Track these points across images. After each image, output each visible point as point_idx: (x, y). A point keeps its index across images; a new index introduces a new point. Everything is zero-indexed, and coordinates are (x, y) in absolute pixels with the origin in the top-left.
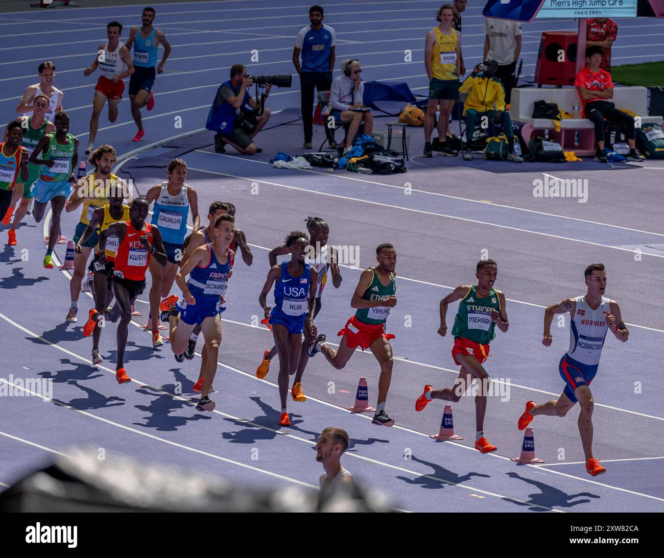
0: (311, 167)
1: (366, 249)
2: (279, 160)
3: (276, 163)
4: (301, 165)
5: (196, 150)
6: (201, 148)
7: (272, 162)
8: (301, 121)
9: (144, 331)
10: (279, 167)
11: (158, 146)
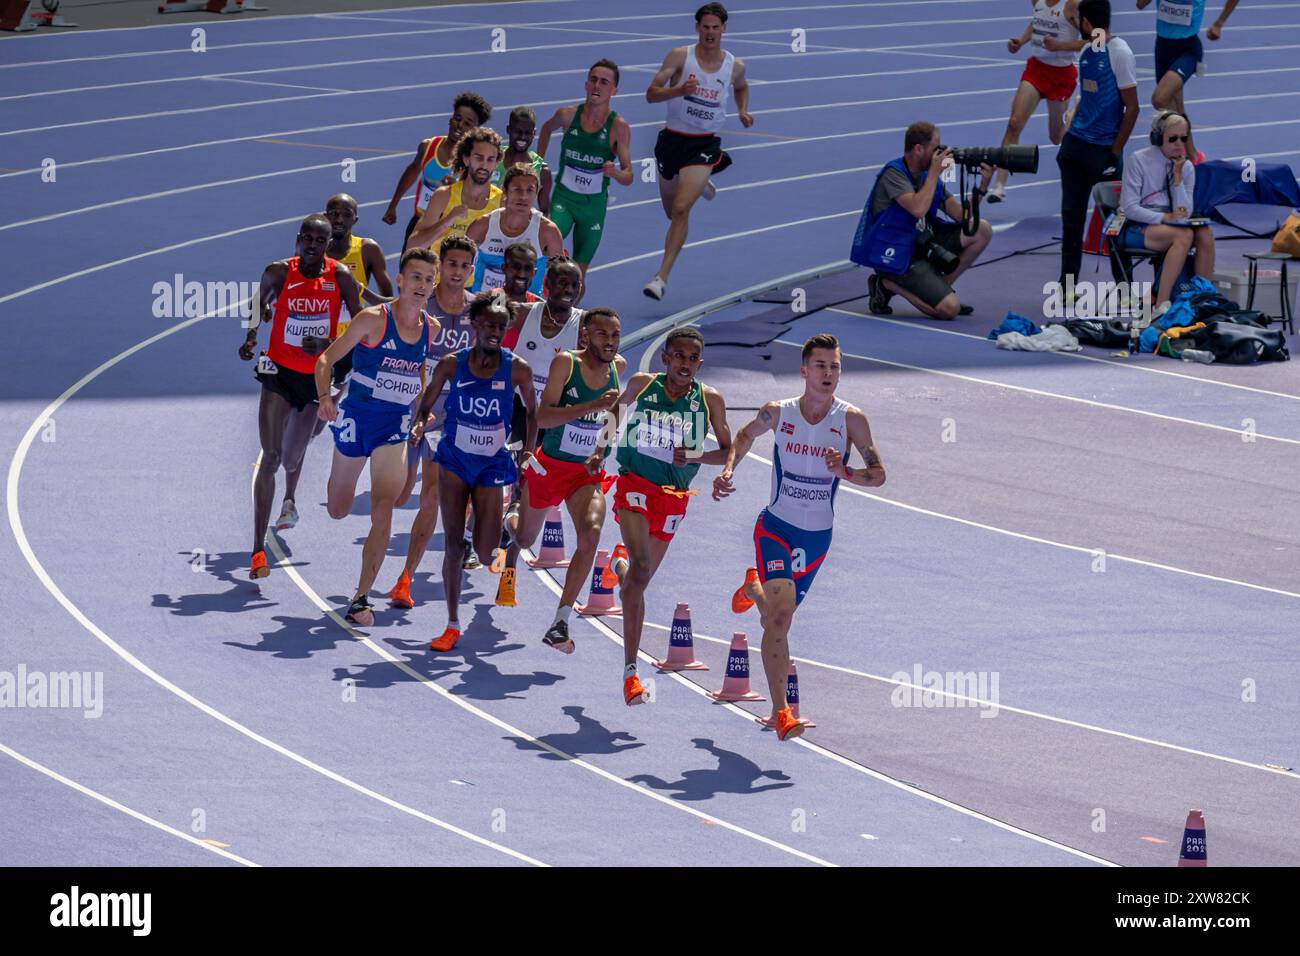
0: (1080, 348)
1: (1200, 529)
2: (1008, 331)
3: (1002, 338)
4: (1059, 344)
5: (828, 309)
6: (839, 303)
7: (994, 335)
8: (1058, 248)
9: (714, 703)
10: (1010, 346)
11: (743, 299)
